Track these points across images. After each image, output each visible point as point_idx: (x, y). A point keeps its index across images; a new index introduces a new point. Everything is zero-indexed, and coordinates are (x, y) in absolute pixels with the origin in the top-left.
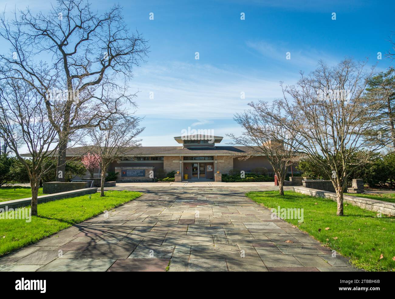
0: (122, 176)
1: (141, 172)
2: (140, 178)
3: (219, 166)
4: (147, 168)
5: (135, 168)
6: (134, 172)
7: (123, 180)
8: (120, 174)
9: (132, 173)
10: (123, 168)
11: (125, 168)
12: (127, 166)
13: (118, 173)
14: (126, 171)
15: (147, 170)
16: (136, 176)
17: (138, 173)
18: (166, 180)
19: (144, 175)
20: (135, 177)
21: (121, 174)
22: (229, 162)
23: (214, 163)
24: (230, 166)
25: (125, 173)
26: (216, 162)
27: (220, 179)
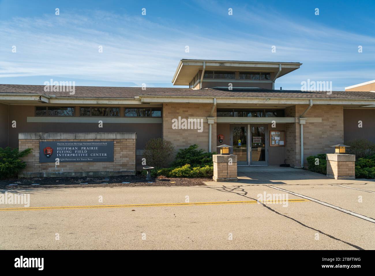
0: (41, 162)
1: (101, 149)
2: (99, 167)
3: (311, 132)
4: (119, 136)
5: (82, 136)
6: (79, 148)
7: (44, 172)
8: (36, 153)
9: (73, 152)
10: (46, 136)
11: (49, 137)
12: (59, 132)
13: (27, 152)
14: (54, 145)
15: (119, 141)
16: (87, 161)
17: (93, 151)
18: (182, 172)
19: (110, 159)
20: (82, 164)
21: (37, 155)
22: (334, 122)
23: (297, 126)
24: (337, 134)
25: (49, 152)
26: (303, 121)
27: (350, 170)
